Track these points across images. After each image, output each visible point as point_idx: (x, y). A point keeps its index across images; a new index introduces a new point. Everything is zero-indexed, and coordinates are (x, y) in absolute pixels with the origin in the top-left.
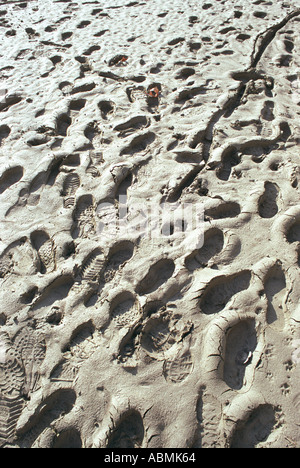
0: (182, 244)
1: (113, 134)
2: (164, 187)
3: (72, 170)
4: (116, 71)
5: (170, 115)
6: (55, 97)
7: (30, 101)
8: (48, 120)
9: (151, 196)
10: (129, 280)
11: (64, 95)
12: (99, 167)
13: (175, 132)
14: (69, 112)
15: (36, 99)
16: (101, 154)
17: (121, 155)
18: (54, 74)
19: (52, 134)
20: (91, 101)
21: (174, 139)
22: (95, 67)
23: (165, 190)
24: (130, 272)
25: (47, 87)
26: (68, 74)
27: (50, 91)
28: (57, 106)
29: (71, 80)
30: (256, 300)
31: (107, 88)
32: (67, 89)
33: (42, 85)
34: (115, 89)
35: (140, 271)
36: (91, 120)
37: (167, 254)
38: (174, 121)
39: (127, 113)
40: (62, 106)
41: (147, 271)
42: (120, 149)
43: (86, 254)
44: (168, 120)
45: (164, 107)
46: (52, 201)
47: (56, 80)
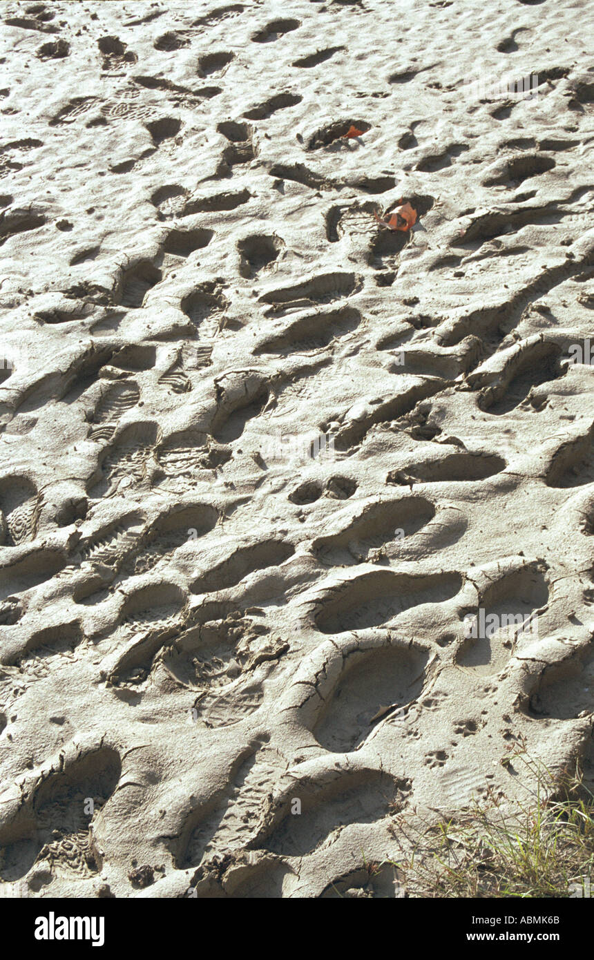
0: (325, 519)
1: (253, 310)
2: (333, 419)
3: (124, 375)
4: (320, 163)
5: (423, 274)
6: (135, 220)
7: (65, 226)
8: (100, 273)
9: (296, 433)
10: (184, 569)
11: (161, 217)
12: (193, 375)
13: (416, 311)
14: (159, 257)
15: (82, 223)
16: (211, 349)
17: (256, 352)
18: (148, 165)
19: (102, 302)
20: (225, 235)
21: (407, 326)
22: (265, 151)
23: (334, 424)
24: (190, 556)
25: (120, 197)
26: (184, 168)
27: (125, 206)
28: (132, 241)
29: (188, 183)
30: (449, 621)
31: (280, 205)
32: (172, 204)
33: (108, 191)
34: (301, 209)
35: (211, 554)
36: (210, 278)
37: (285, 532)
38: (428, 286)
39: (310, 266)
40: (145, 243)
41: (227, 556)
42: (258, 340)
43: (107, 521)
44: (410, 284)
45: (416, 255)
46: (63, 428)
47: (147, 181)
